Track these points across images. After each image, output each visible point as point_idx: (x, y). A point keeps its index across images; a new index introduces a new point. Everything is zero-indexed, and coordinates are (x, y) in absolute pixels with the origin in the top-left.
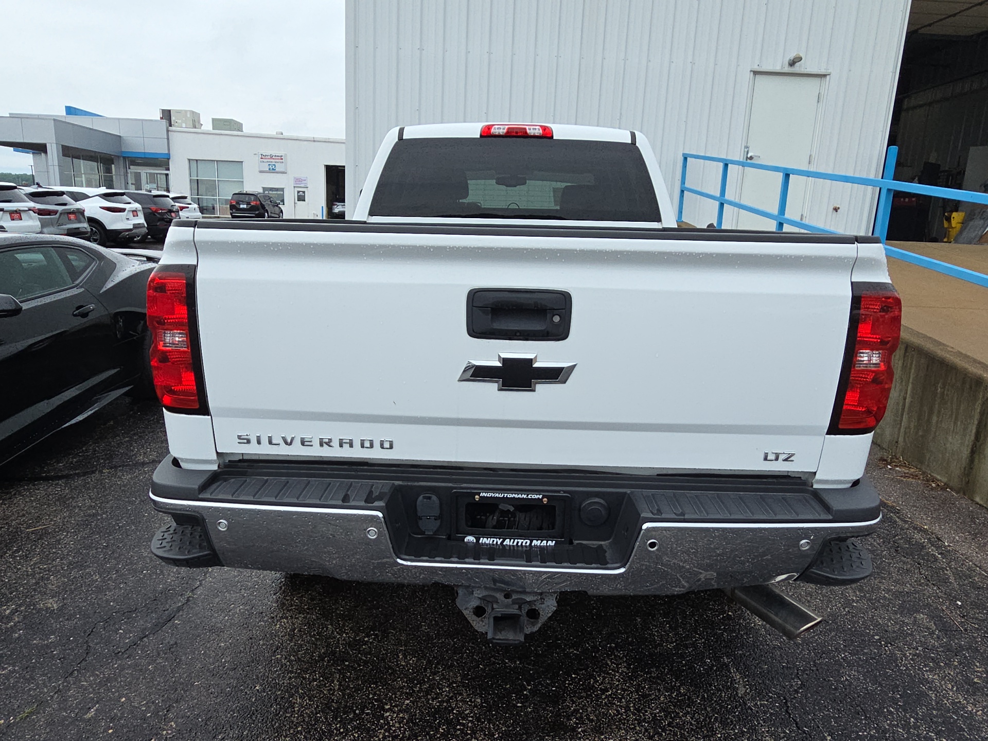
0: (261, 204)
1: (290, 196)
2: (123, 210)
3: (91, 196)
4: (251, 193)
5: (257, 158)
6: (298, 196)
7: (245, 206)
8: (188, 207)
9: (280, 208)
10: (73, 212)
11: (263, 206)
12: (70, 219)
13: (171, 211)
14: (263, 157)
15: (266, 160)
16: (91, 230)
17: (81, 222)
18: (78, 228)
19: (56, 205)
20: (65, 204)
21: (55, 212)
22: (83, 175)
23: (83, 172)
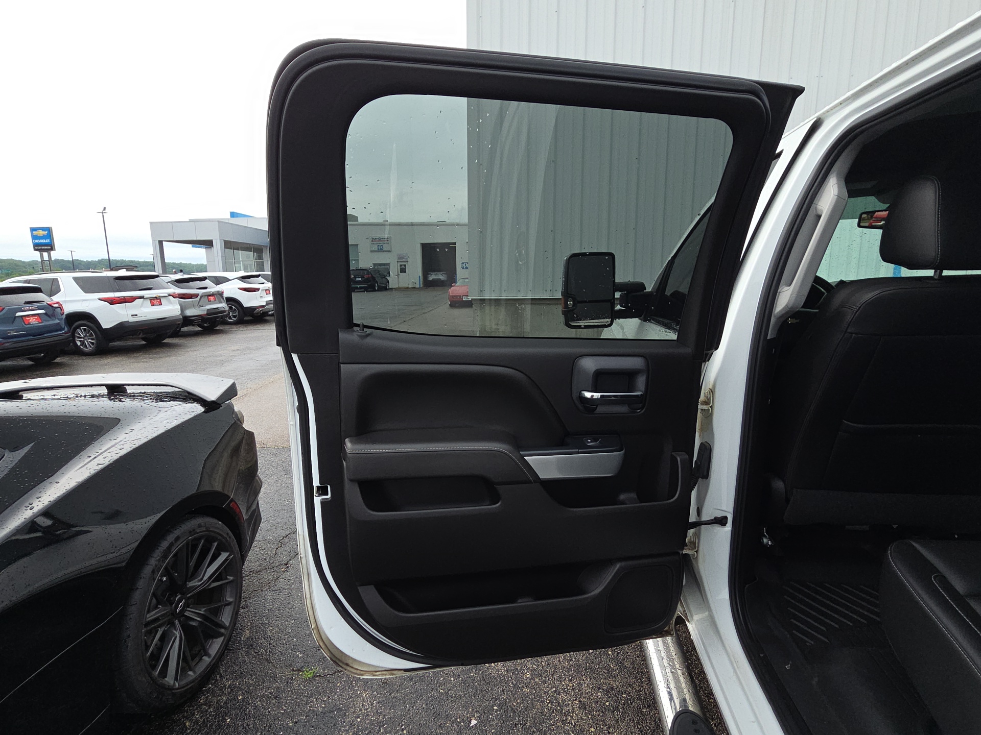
0: (372, 276)
1: (394, 270)
2: (258, 290)
3: (231, 279)
4: (364, 268)
5: (369, 241)
6: (401, 269)
7: (360, 279)
9: (387, 279)
10: (213, 295)
11: (374, 278)
12: (209, 301)
14: (373, 240)
15: (376, 242)
16: (231, 308)
17: (220, 302)
18: (217, 308)
19: (197, 289)
20: (206, 288)
21: (196, 296)
22: (241, 262)
23: (241, 260)
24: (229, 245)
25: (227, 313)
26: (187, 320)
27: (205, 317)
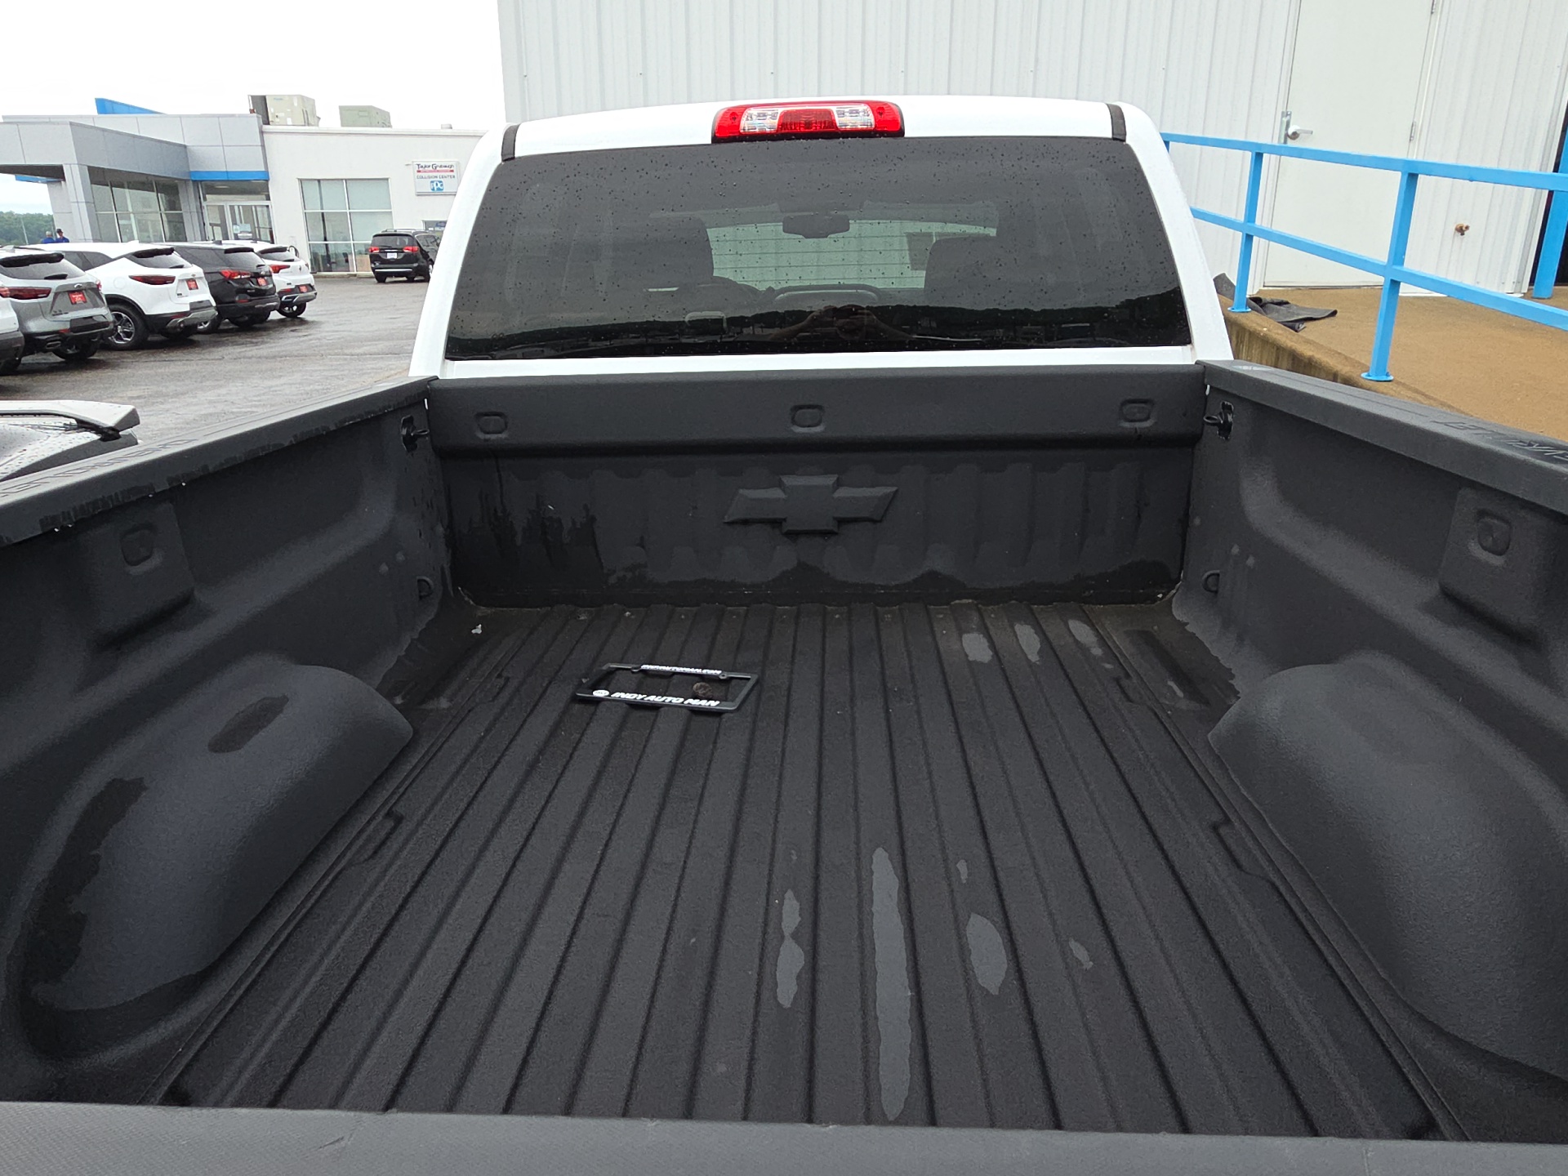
0: (422, 250)
2: (170, 280)
3: (113, 257)
4: (403, 232)
5: (411, 172)
7: (395, 256)
8: (288, 267)
10: (79, 290)
11: (426, 255)
12: (74, 303)
13: (257, 275)
14: (421, 169)
15: (426, 174)
16: (118, 317)
17: (96, 306)
18: (91, 317)
19: (46, 278)
20: (63, 277)
21: (46, 292)
22: (132, 216)
23: (130, 210)
24: (99, 176)
25: (111, 326)
26: (33, 342)
27: (67, 334)
